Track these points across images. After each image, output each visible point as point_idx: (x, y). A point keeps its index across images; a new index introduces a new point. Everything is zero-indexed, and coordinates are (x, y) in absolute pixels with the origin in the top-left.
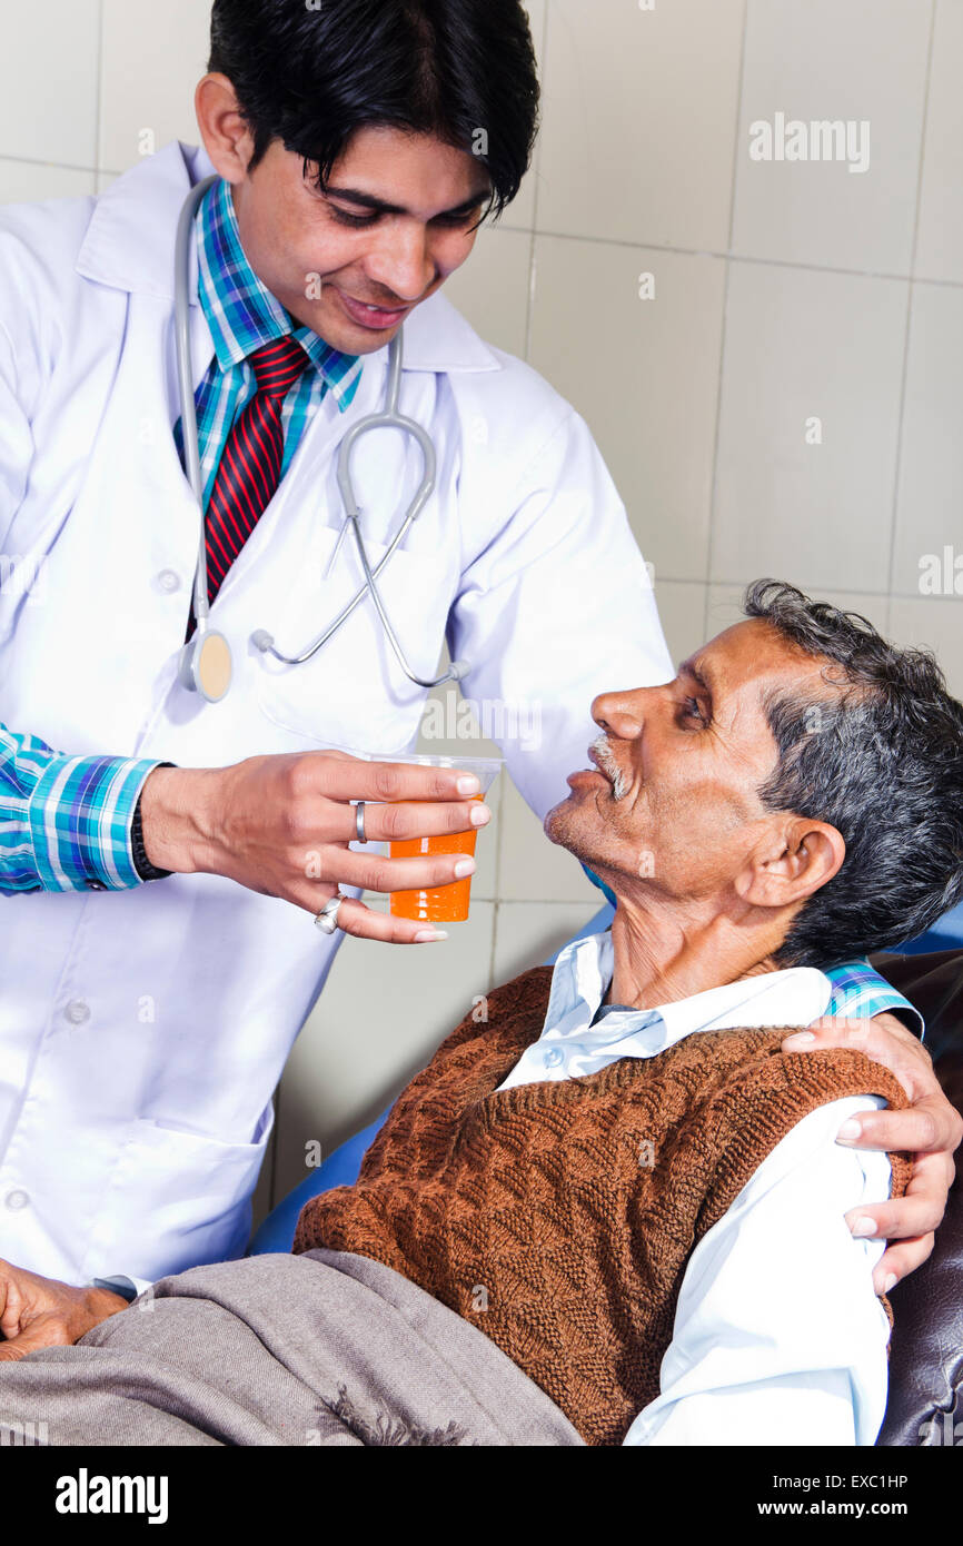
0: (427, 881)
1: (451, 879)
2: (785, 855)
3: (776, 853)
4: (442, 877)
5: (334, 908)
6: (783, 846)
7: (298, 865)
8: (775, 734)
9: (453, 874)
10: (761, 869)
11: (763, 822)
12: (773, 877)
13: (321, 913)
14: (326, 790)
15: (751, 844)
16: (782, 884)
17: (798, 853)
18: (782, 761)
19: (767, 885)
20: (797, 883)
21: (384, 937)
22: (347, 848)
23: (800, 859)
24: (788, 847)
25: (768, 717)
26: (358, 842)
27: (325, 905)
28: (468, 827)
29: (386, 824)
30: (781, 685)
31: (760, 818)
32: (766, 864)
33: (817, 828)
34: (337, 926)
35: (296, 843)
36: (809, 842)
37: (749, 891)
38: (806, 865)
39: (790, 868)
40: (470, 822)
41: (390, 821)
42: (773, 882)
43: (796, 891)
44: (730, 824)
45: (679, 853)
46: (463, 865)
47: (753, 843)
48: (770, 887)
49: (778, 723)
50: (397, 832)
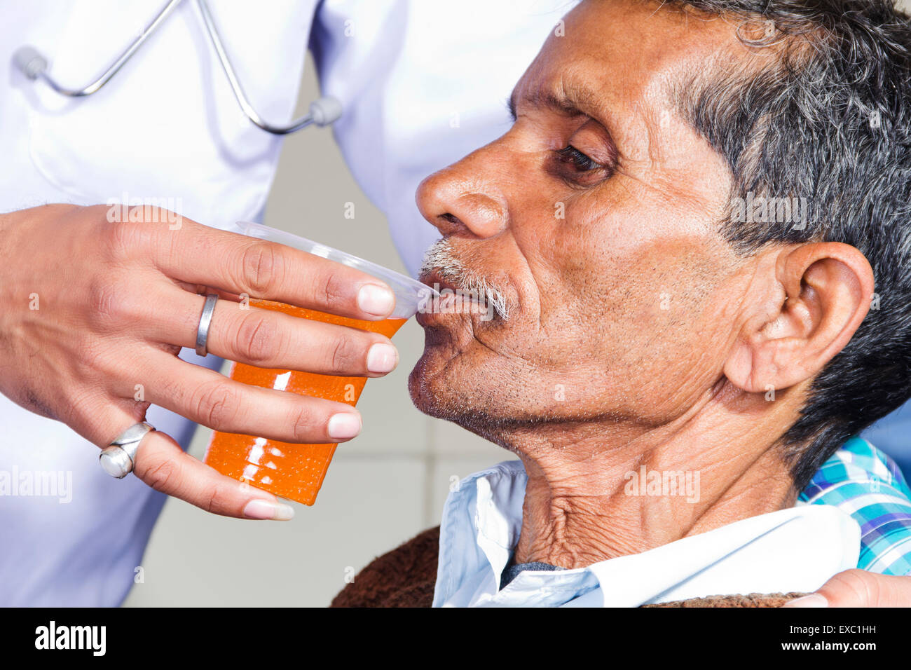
0: (284, 429)
1: (319, 435)
2: (785, 309)
3: (773, 307)
4: (308, 428)
5: (134, 440)
6: (779, 297)
7: (96, 362)
8: (712, 143)
9: (325, 428)
10: (757, 339)
11: (741, 272)
12: (781, 345)
13: (110, 444)
14: (167, 262)
15: (732, 312)
16: (795, 349)
17: (802, 296)
18: (736, 174)
19: (778, 357)
20: (820, 340)
21: (199, 498)
22: (176, 355)
23: (809, 306)
24: (787, 295)
25: (692, 124)
26: (194, 351)
27: (121, 432)
28: (359, 370)
29: (242, 336)
30: (694, 72)
31: (734, 269)
32: (761, 329)
33: (822, 254)
34: (133, 469)
35: (101, 330)
36: (816, 280)
37: (752, 375)
38: (822, 310)
39: (798, 324)
40: (364, 363)
41: (251, 334)
42: (783, 350)
43: (821, 351)
44: (696, 294)
45: (640, 362)
46: (342, 421)
47: (736, 307)
48: (782, 359)
49: (709, 124)
50: (254, 352)
